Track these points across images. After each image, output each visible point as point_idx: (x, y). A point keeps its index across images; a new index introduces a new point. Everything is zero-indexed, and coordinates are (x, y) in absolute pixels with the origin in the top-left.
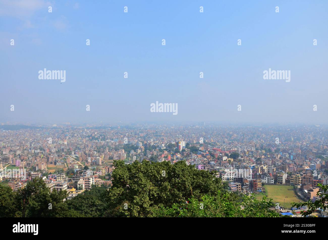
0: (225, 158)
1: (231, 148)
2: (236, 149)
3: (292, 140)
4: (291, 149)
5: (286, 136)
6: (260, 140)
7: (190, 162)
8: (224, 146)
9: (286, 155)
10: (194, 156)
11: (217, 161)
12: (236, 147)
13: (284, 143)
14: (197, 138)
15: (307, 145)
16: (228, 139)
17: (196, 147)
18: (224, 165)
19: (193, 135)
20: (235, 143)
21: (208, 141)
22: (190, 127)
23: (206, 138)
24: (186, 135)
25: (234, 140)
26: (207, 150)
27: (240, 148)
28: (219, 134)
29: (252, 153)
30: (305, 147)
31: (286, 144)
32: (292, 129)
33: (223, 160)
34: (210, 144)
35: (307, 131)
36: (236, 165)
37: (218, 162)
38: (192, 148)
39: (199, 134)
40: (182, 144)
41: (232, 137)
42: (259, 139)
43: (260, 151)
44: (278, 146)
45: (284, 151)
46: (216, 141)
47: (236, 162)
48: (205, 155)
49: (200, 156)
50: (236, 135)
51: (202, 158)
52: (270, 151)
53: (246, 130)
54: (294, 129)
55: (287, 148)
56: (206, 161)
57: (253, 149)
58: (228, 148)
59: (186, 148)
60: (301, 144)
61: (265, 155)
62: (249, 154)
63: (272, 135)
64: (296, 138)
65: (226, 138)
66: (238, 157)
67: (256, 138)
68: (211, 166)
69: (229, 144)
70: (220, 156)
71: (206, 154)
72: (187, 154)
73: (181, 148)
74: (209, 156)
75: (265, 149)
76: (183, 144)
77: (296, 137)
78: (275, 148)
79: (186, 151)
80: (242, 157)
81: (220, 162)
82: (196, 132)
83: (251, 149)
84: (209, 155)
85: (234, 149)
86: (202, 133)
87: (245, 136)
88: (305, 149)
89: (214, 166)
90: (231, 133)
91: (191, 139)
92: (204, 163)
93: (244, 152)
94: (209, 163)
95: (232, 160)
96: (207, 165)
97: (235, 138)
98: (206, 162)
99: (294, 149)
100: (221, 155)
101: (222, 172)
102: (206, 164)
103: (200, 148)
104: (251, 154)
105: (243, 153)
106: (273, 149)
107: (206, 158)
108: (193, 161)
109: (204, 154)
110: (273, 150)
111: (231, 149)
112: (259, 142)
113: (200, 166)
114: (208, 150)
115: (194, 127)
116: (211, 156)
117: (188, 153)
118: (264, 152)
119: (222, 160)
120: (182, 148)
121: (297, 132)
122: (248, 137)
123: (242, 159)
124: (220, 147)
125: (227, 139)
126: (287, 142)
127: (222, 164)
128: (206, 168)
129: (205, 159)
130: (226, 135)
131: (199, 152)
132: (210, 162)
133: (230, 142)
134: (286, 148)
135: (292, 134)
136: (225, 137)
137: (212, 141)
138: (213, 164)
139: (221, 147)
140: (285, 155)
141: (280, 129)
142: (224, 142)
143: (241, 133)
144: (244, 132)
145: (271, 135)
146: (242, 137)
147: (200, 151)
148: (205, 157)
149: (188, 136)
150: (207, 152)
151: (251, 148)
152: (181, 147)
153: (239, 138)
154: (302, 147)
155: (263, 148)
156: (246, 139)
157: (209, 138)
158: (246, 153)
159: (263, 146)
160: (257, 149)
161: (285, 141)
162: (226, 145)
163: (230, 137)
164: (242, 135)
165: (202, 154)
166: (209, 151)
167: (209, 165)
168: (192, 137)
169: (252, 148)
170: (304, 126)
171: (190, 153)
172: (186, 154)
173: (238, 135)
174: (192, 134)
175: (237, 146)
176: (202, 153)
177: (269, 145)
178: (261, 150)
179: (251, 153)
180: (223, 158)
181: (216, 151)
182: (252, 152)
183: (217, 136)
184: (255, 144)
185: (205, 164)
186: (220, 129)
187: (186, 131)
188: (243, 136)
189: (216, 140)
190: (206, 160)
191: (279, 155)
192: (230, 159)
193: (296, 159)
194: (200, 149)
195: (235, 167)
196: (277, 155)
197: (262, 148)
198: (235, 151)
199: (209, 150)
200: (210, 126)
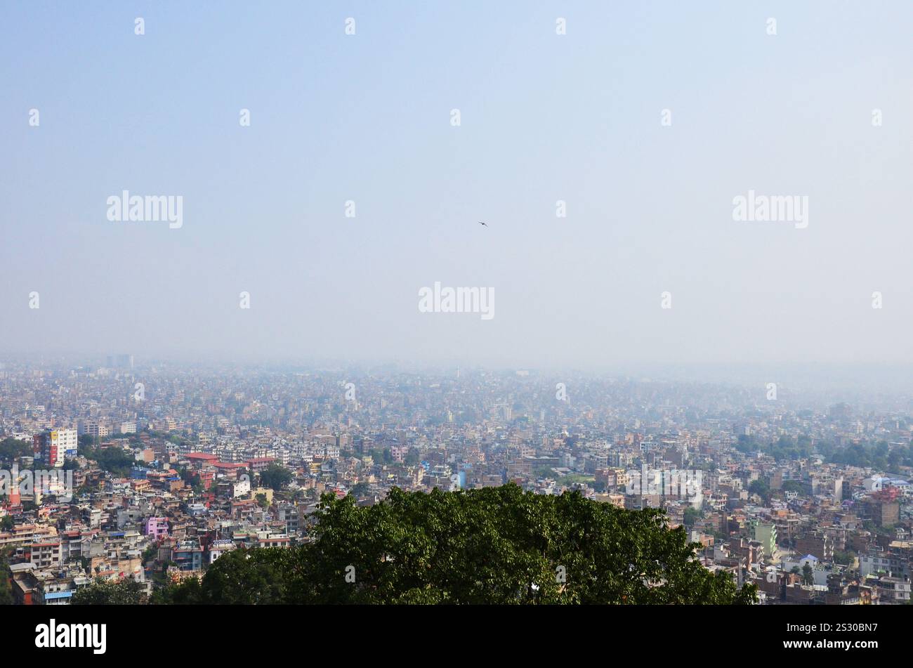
0: (242, 488)
1: (253, 453)
2: (271, 454)
3: (447, 419)
4: (456, 452)
5: (428, 406)
6: (347, 423)
7: (109, 508)
8: (226, 445)
9: (444, 469)
10: (120, 485)
11: (216, 502)
12: (271, 447)
13: (426, 430)
14: (108, 418)
15: (498, 436)
16: (232, 417)
17: (119, 451)
18: (245, 514)
19: (93, 404)
20: (262, 433)
21: (154, 427)
22: (74, 375)
23: (147, 417)
24: (62, 404)
25: (255, 422)
26: (167, 460)
27: (287, 449)
28: (196, 401)
29: (331, 467)
30: (497, 444)
31: (432, 433)
32: (445, 382)
33: (236, 494)
34: (168, 437)
35: (493, 391)
36: (288, 511)
37: (220, 504)
38: (105, 453)
39: (118, 402)
40: (63, 442)
41: (246, 409)
42: (341, 416)
43: (356, 460)
44: (411, 440)
45: (434, 457)
46: (186, 426)
47: (286, 500)
48: (161, 480)
49: (142, 484)
50: (259, 405)
51: (152, 490)
52: (387, 457)
53: (290, 385)
54: (451, 382)
55: (443, 446)
56: (171, 503)
57: (334, 454)
58: (244, 453)
59: (78, 454)
60: (480, 431)
61: (377, 472)
62: (322, 473)
63: (384, 403)
64: (460, 412)
65: (223, 413)
66: (287, 481)
67: (329, 414)
68: (194, 519)
69: (242, 436)
70: (220, 480)
71: (165, 477)
72: (87, 479)
73: (59, 455)
74: (179, 484)
75: (372, 453)
76: (68, 441)
77: (461, 409)
78: (405, 449)
79: (83, 465)
80: (301, 482)
81: (228, 503)
82: (105, 395)
83: (326, 454)
84: (180, 478)
85: (266, 453)
86: (128, 398)
87: (290, 409)
88: (498, 449)
89: (205, 518)
90: (240, 396)
91: (87, 422)
92: (167, 509)
93: (303, 463)
94: (183, 508)
95: (270, 494)
96: (180, 516)
97: (255, 416)
98: (173, 505)
99: (464, 451)
100: (220, 476)
101: (243, 540)
102: (176, 514)
103: (138, 453)
104: (326, 472)
105: (298, 469)
106: (397, 452)
107: (169, 491)
108: (117, 504)
109: (158, 477)
110: (399, 453)
111: (256, 456)
112: (342, 427)
113: (155, 523)
114: (171, 462)
115: (91, 375)
116: (186, 484)
117: (92, 476)
118: (369, 460)
119: (232, 494)
120: (63, 455)
121: (463, 392)
122: (302, 412)
123: (304, 488)
124: (211, 450)
125: (228, 417)
126: (437, 427)
127: (235, 510)
128: (175, 528)
129: (167, 495)
130: (221, 404)
131: (136, 468)
132: (190, 505)
133: (244, 431)
134: (438, 446)
135: (447, 402)
136: (218, 410)
137: (173, 427)
138: (198, 513)
139: (215, 447)
140: (440, 470)
141: (408, 382)
142: (221, 431)
143: (275, 396)
144: (285, 392)
145: (380, 404)
146: (282, 411)
147: (141, 463)
148: (164, 487)
149: (74, 409)
150: (167, 466)
151: (326, 450)
152: (59, 451)
153: (269, 416)
154: (486, 442)
155: (362, 450)
156: (297, 418)
157: (158, 415)
158: (311, 467)
159: (362, 442)
160: (344, 454)
161: (429, 424)
162: (231, 440)
163: (239, 411)
164: (280, 403)
165: (149, 476)
166: (175, 466)
167: (187, 517)
168: (88, 413)
169: (329, 448)
170: (483, 375)
171: (102, 476)
172: (84, 479)
173: (267, 403)
174: (88, 402)
175: (275, 444)
176: (149, 472)
177: (380, 438)
178: (360, 458)
179: (327, 467)
180: (235, 488)
181: (204, 464)
182: (331, 463)
183: (190, 408)
184: (334, 434)
185: (169, 515)
186: (197, 380)
187: (61, 387)
188: (285, 406)
189: (188, 422)
190: (171, 499)
191: (419, 473)
192: (261, 490)
193: (476, 482)
194: (138, 458)
195: (287, 518)
196: (416, 472)
197: (359, 450)
198: (270, 461)
199: (173, 459)
200: (154, 369)
